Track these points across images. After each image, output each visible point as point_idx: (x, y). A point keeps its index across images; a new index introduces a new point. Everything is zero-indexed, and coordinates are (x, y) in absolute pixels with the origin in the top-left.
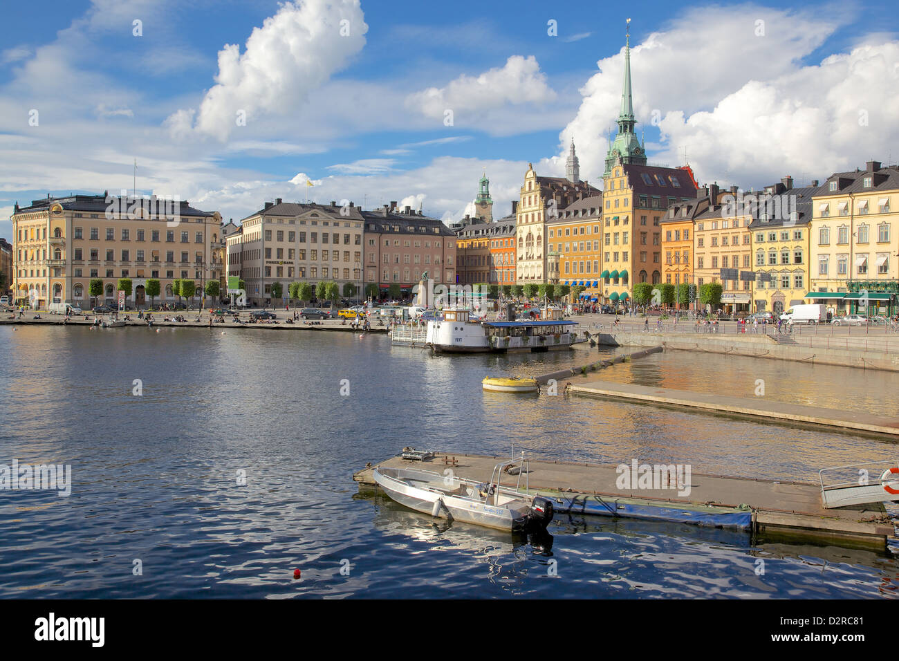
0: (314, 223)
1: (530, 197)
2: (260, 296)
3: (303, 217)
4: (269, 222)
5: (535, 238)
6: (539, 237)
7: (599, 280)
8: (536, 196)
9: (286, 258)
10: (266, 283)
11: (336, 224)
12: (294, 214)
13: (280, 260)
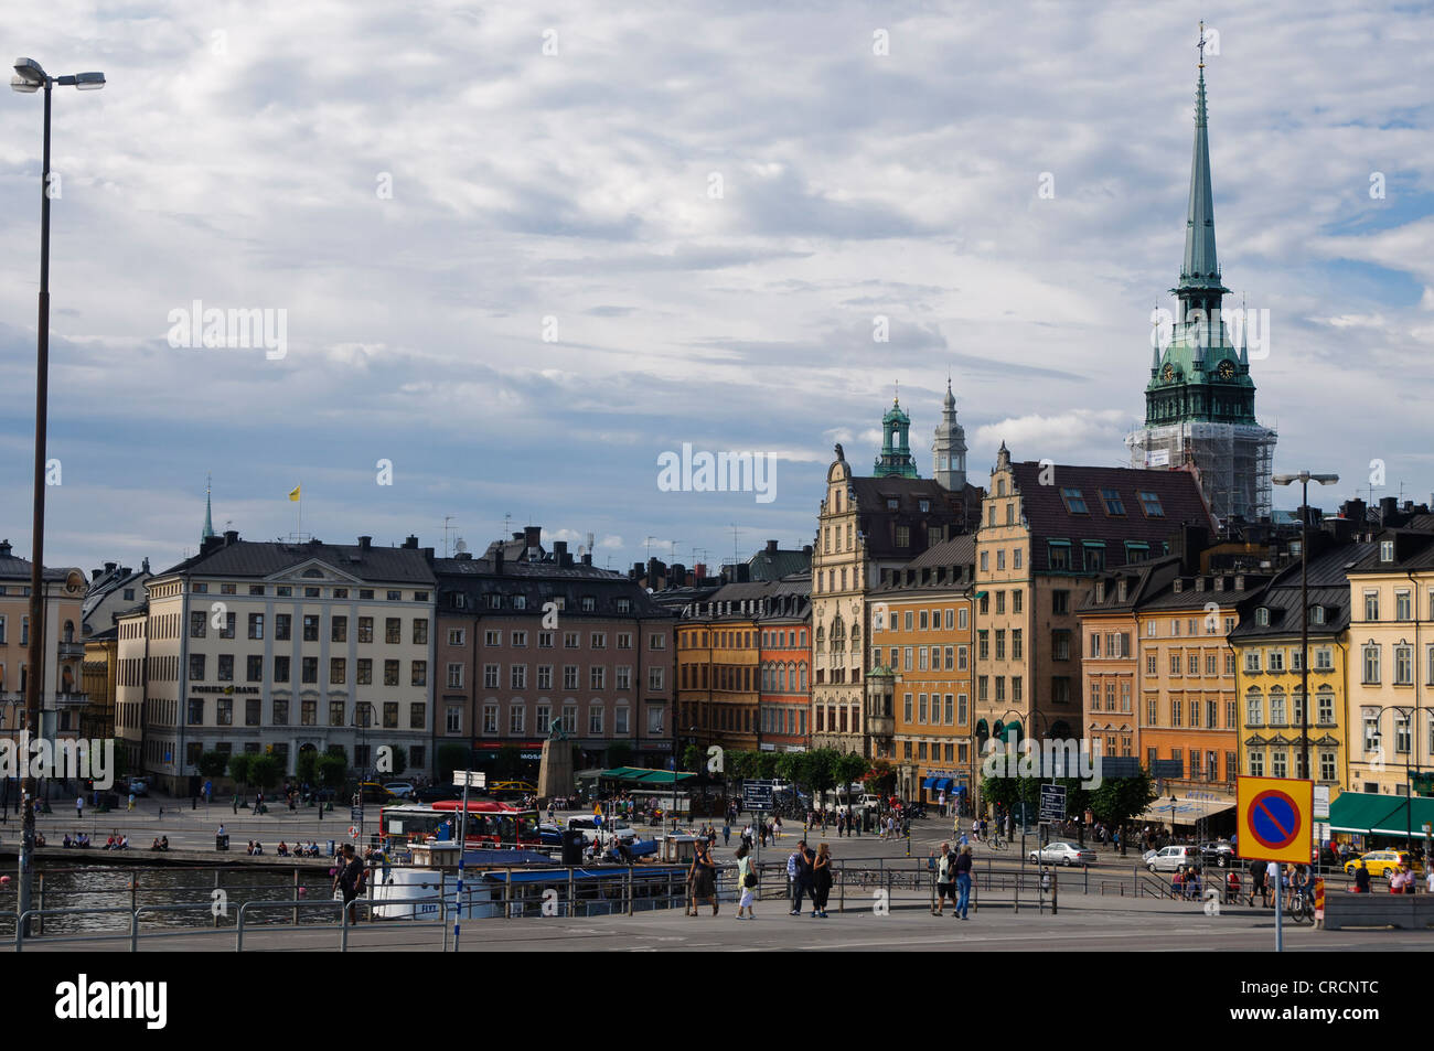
0: (313, 593)
1: (838, 528)
2: (175, 772)
3: (284, 577)
4: (199, 591)
5: (848, 631)
6: (855, 628)
7: (968, 742)
8: (849, 527)
9: (240, 677)
10: (190, 739)
11: (367, 595)
12: (264, 572)
13: (225, 684)
